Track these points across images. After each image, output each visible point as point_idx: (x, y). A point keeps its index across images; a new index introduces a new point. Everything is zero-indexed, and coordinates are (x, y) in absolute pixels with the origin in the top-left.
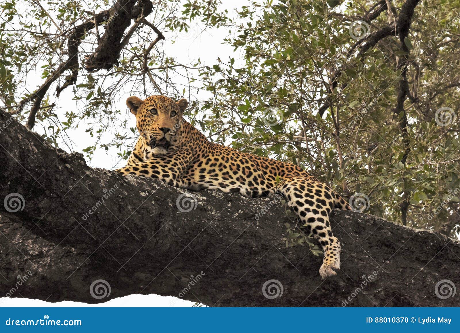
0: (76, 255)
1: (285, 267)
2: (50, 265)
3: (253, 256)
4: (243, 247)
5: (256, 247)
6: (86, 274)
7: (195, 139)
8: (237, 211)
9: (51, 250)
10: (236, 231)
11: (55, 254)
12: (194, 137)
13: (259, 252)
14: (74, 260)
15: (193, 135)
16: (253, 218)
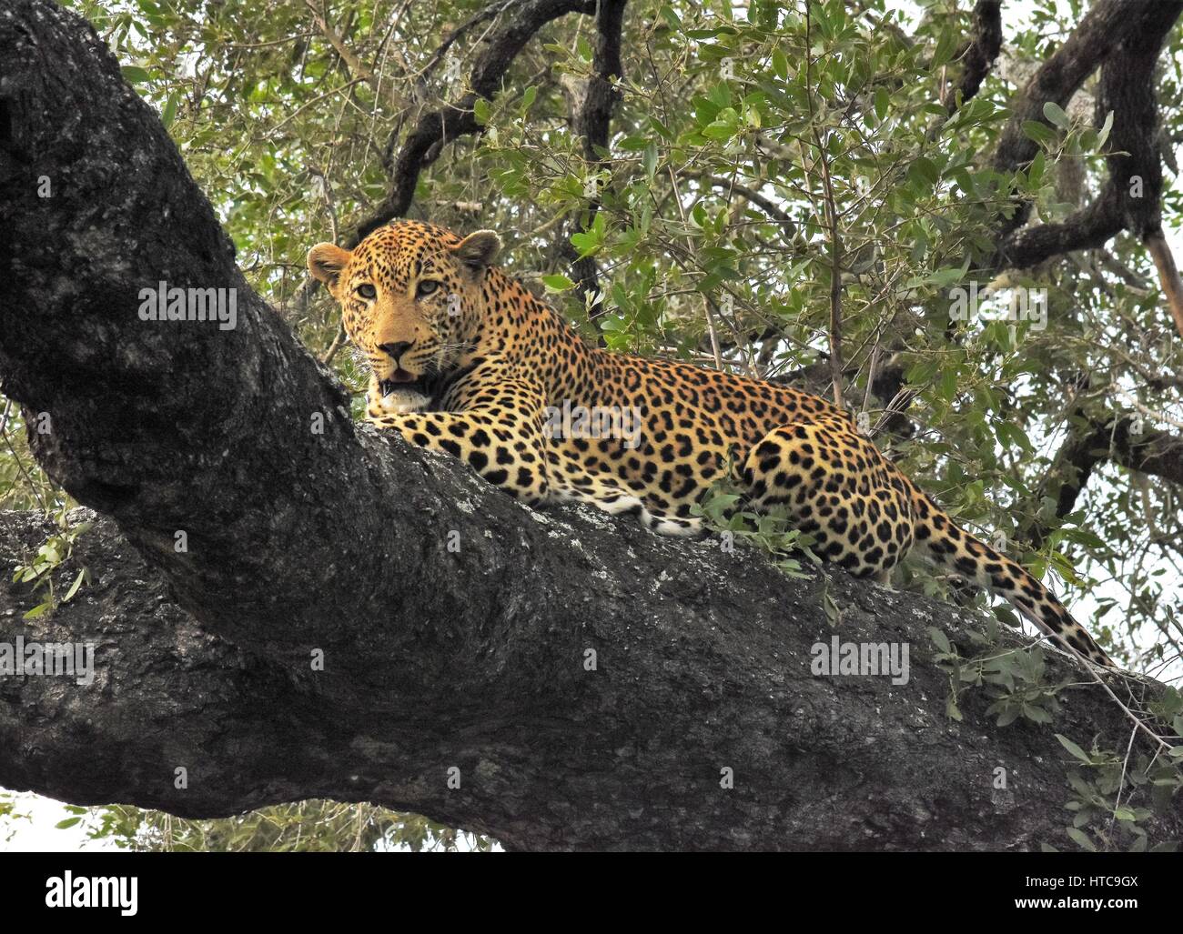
0: (191, 669)
1: (779, 752)
2: (107, 694)
3: (698, 713)
4: (677, 683)
5: (711, 687)
6: (216, 728)
7: (545, 341)
8: (658, 573)
9: (112, 646)
10: (661, 635)
11: (124, 659)
12: (541, 334)
13: (717, 703)
14: (183, 684)
15: (539, 328)
16: (700, 600)
